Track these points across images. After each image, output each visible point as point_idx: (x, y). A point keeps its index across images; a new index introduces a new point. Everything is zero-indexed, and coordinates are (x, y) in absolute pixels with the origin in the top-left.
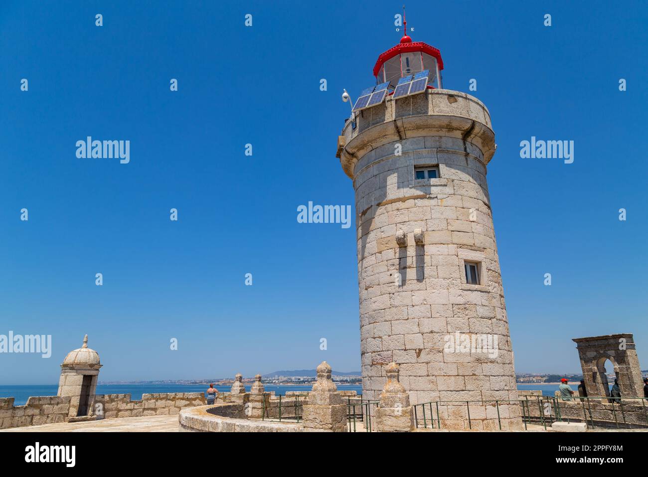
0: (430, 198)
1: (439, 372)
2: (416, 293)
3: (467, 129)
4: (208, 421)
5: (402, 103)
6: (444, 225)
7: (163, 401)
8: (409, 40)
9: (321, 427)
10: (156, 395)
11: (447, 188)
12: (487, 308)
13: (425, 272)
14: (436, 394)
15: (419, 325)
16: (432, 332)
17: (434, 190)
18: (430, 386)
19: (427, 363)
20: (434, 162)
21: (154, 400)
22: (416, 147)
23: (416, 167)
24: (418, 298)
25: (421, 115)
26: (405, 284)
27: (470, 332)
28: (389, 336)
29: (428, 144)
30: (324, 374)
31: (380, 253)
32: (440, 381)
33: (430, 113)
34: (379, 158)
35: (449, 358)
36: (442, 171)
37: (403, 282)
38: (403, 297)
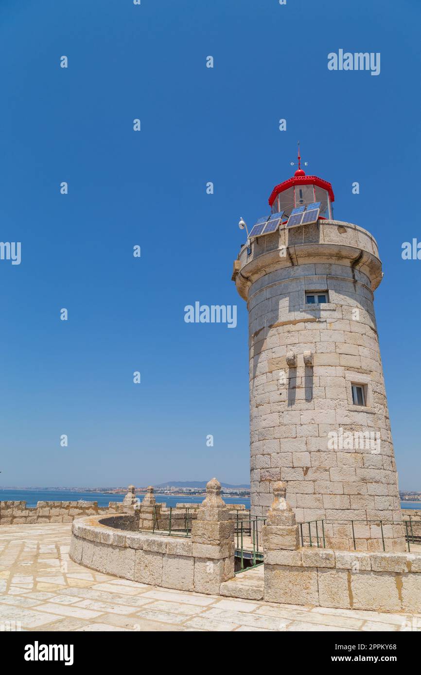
0: (319, 322)
1: (326, 490)
2: (305, 413)
3: (356, 258)
4: (100, 533)
5: (295, 232)
6: (332, 348)
7: (58, 509)
8: (302, 174)
9: (209, 543)
10: (51, 503)
11: (336, 312)
12: (373, 429)
13: (313, 393)
15: (306, 444)
16: (319, 451)
17: (323, 314)
18: (317, 504)
19: (314, 481)
20: (324, 288)
21: (49, 508)
22: (307, 273)
24: (306, 417)
25: (312, 244)
26: (294, 404)
27: (356, 452)
28: (278, 453)
29: (319, 271)
30: (213, 490)
31: (271, 372)
32: (326, 499)
33: (321, 242)
34: (271, 283)
35: (336, 477)
36: (332, 296)
37: (292, 401)
38: (292, 416)
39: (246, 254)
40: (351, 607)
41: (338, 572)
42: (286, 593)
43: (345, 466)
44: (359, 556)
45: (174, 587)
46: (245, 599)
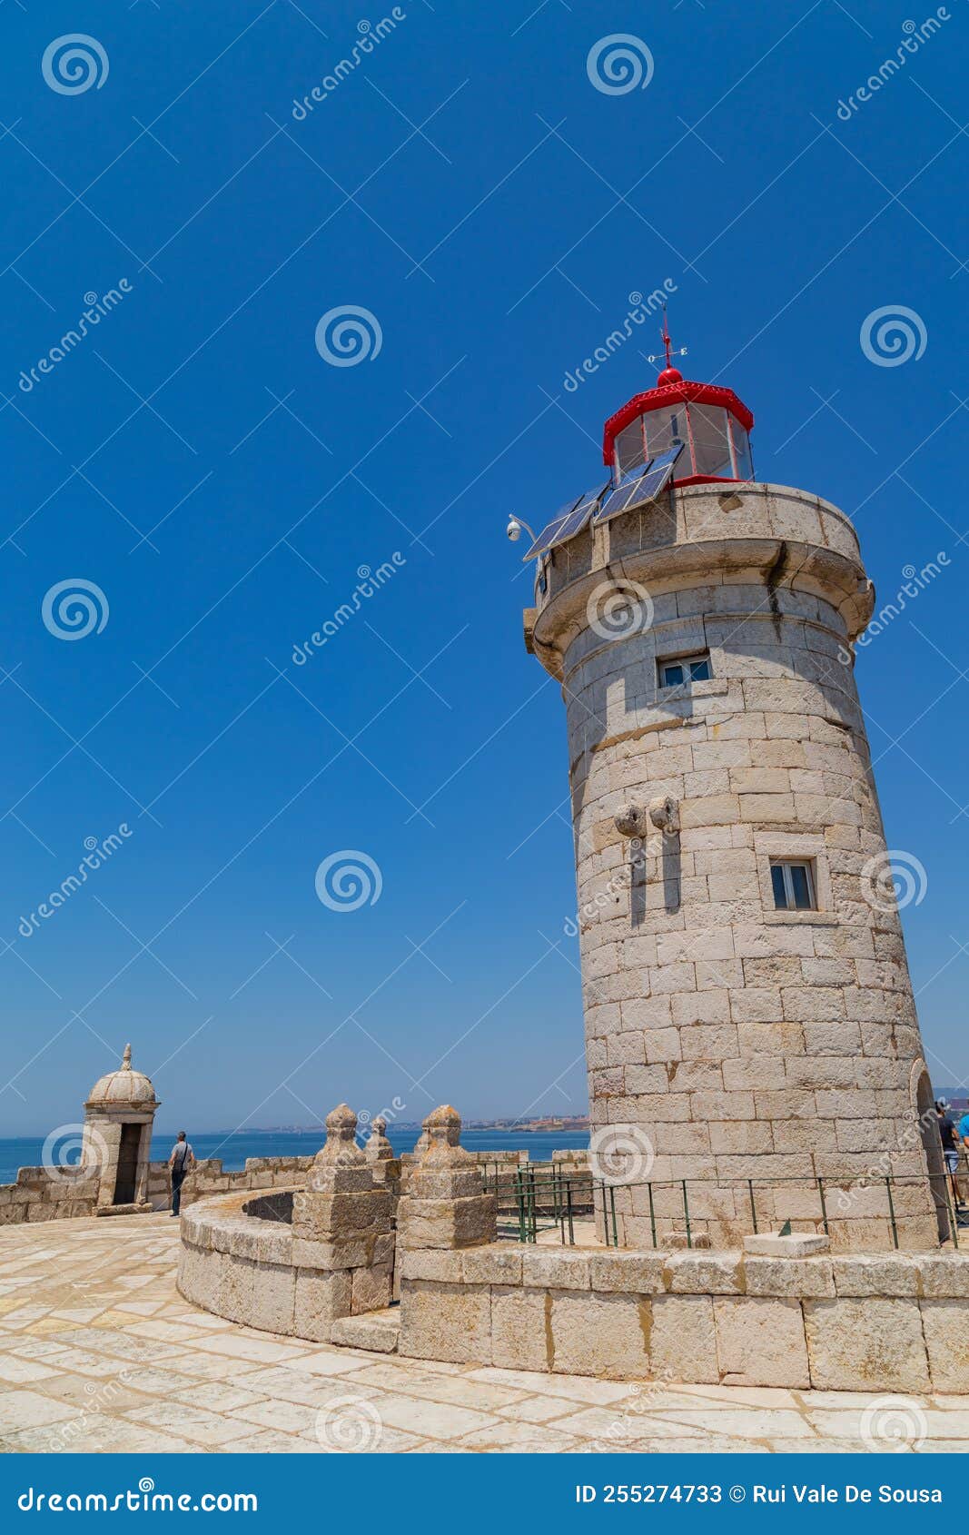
0: (690, 725)
1: (715, 1111)
2: (665, 938)
5: (623, 525)
6: (722, 782)
8: (675, 378)
9: (316, 1237)
10: (273, 1160)
11: (727, 698)
12: (831, 962)
13: (682, 891)
14: (710, 1162)
15: (671, 1008)
16: (697, 1023)
17: (699, 706)
18: (695, 1145)
19: (690, 1093)
20: (698, 645)
21: (271, 1172)
22: (658, 616)
23: (660, 661)
24: (669, 947)
25: (660, 548)
26: (643, 920)
27: (786, 1021)
29: (685, 608)
30: (336, 1129)
31: (599, 852)
32: (717, 1132)
33: (681, 540)
34: (591, 649)
35: (737, 1081)
36: (717, 663)
37: (639, 915)
38: (641, 949)
39: (540, 593)
40: (551, 1370)
41: (527, 1294)
42: (434, 1337)
43: (757, 1054)
44: (568, 1260)
46: (369, 1350)
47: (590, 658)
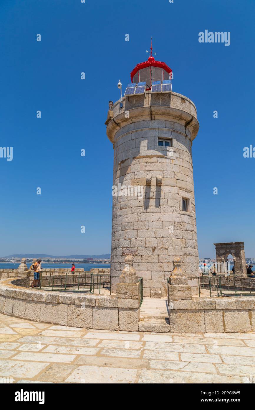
0: (166, 158)
1: (165, 260)
2: (155, 214)
3: (188, 121)
5: (156, 97)
6: (173, 175)
8: (153, 59)
9: (130, 298)
11: (176, 153)
12: (191, 225)
13: (161, 202)
14: (163, 273)
15: (155, 233)
16: (162, 237)
17: (169, 154)
18: (159, 269)
19: (158, 255)
20: (170, 137)
22: (160, 126)
23: (160, 138)
24: (155, 217)
25: (166, 106)
26: (148, 208)
27: (182, 239)
28: (136, 238)
29: (167, 125)
32: (165, 265)
33: (171, 106)
34: (136, 129)
35: (171, 253)
36: (174, 143)
37: (147, 206)
38: (146, 216)
39: (119, 107)
40: (225, 331)
41: (217, 311)
42: (185, 326)
43: (176, 247)
44: (229, 301)
45: (103, 328)
47: (136, 131)
